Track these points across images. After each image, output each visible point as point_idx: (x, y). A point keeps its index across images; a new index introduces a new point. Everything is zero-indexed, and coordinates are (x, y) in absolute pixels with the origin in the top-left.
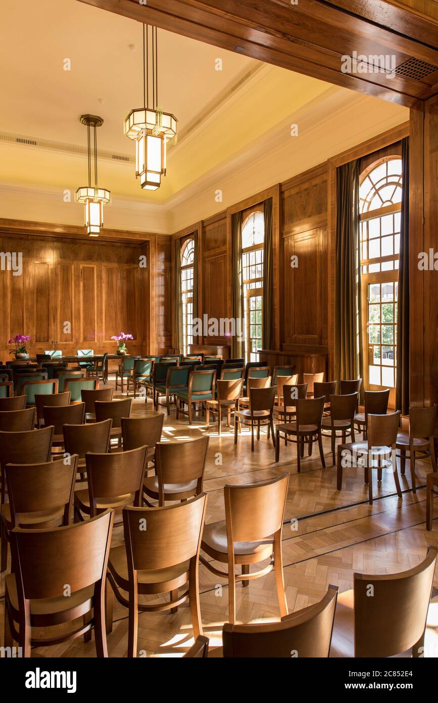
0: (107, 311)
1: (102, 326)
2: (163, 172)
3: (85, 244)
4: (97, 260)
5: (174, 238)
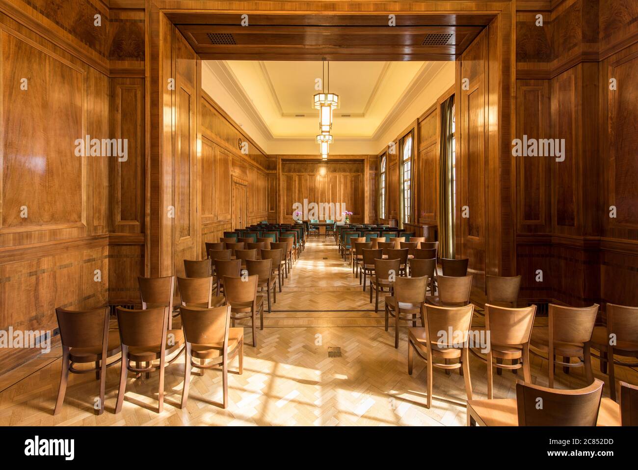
0: (344, 199)
2: (331, 125)
3: (333, 163)
4: (339, 172)
5: (379, 156)
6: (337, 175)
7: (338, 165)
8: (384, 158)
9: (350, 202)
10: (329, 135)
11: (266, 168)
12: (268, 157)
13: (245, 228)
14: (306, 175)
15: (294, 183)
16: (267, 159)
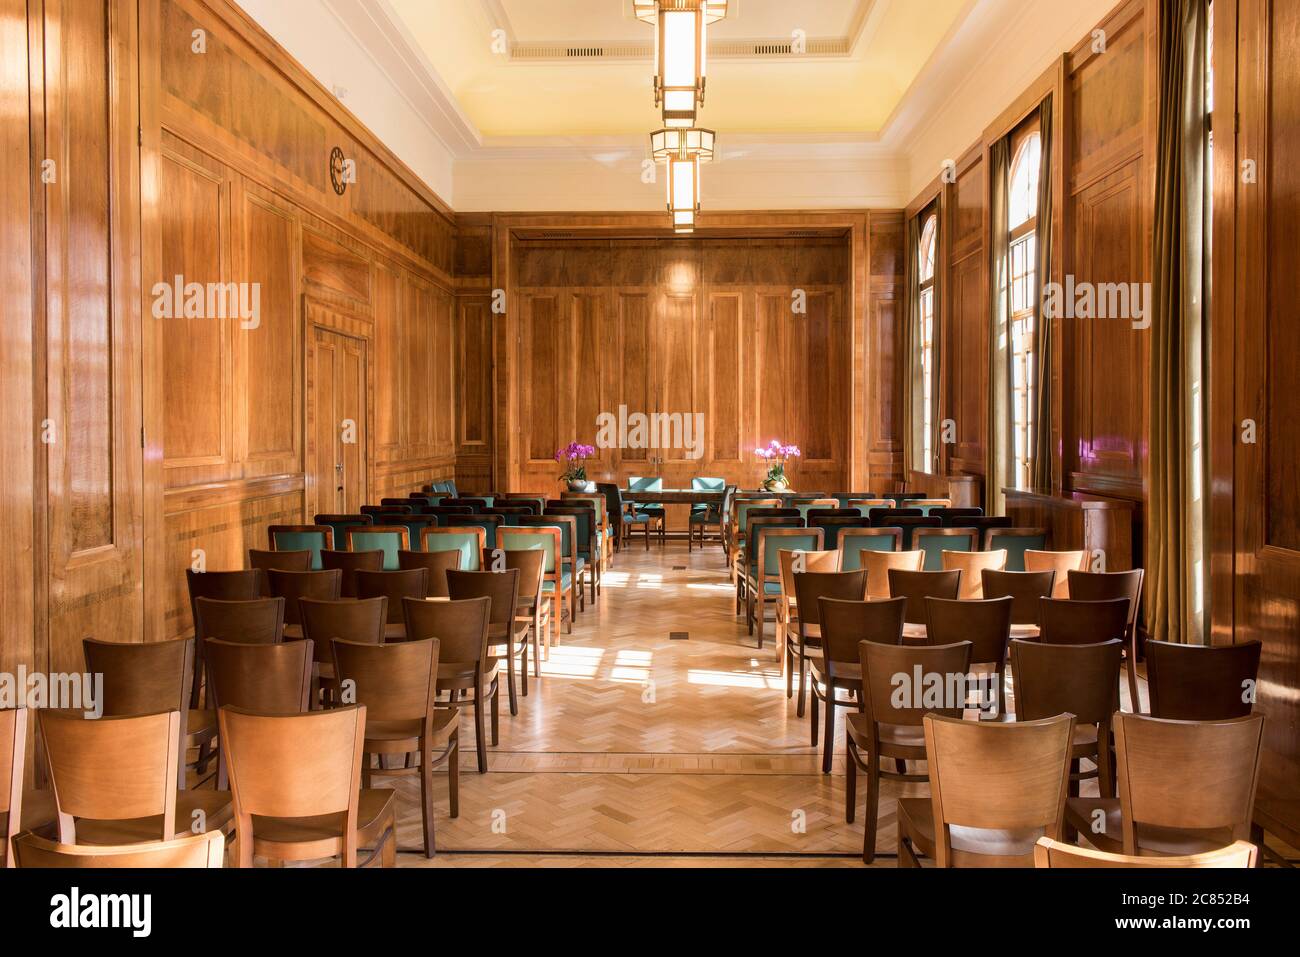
0: (765, 392)
1: (754, 426)
3: (719, 247)
4: (745, 281)
5: (908, 217)
6: (738, 294)
7: (744, 252)
8: (931, 224)
9: (790, 403)
10: (701, 130)
11: (447, 270)
12: (459, 221)
13: (359, 513)
14: (611, 296)
15: (561, 328)
16: (456, 232)
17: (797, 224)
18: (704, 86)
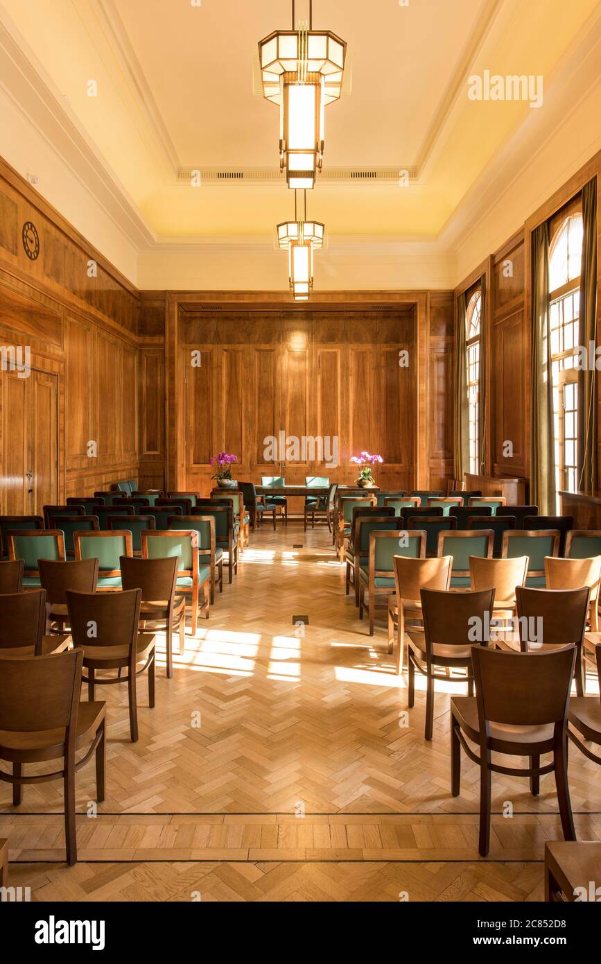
0: (356, 418)
1: (348, 441)
2: (319, 148)
3: (324, 318)
4: (342, 341)
5: (457, 295)
6: (337, 349)
7: (341, 322)
8: (476, 301)
9: (373, 426)
10: (314, 223)
11: (132, 330)
12: (141, 296)
14: (250, 352)
15: (215, 372)
16: (140, 304)
17: (378, 300)
18: (322, 149)
